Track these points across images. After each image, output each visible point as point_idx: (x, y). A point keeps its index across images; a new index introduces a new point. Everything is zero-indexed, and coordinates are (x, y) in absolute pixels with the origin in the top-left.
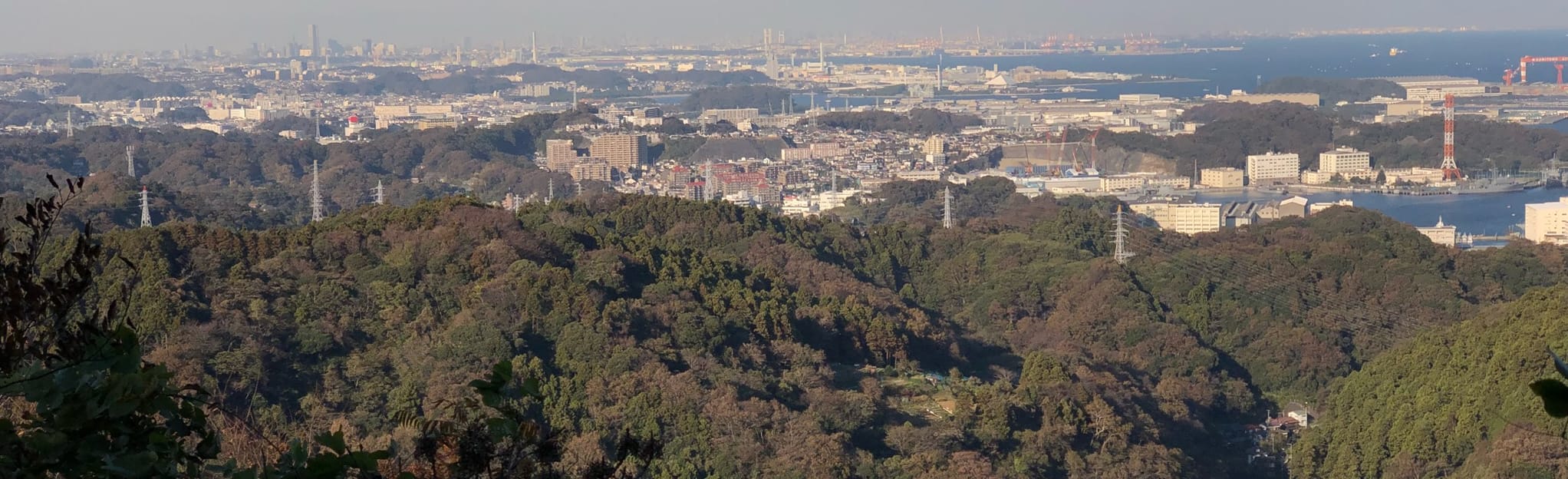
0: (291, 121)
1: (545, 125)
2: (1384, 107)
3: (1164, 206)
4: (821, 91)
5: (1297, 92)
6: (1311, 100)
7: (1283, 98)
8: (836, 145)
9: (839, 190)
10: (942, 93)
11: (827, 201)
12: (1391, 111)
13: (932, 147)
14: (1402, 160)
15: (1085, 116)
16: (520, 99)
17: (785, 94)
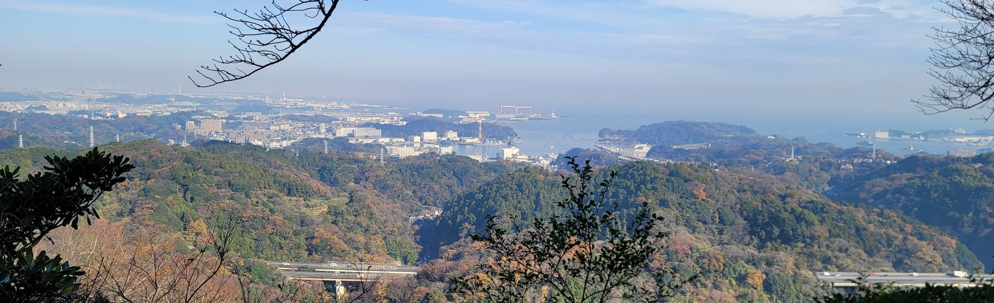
0: (83, 112)
1: (188, 115)
2: (462, 119)
3: (395, 147)
4: (284, 108)
5: (436, 113)
6: (441, 116)
7: (433, 115)
8: (288, 125)
9: (289, 140)
10: (325, 109)
11: (285, 144)
12: (464, 120)
13: (323, 127)
14: (469, 135)
15: (370, 119)
16: (174, 106)
17: (271, 108)
